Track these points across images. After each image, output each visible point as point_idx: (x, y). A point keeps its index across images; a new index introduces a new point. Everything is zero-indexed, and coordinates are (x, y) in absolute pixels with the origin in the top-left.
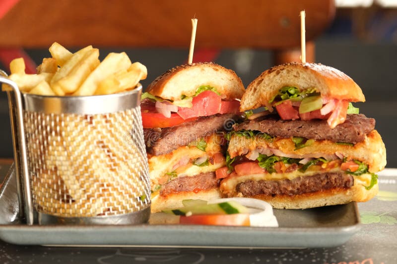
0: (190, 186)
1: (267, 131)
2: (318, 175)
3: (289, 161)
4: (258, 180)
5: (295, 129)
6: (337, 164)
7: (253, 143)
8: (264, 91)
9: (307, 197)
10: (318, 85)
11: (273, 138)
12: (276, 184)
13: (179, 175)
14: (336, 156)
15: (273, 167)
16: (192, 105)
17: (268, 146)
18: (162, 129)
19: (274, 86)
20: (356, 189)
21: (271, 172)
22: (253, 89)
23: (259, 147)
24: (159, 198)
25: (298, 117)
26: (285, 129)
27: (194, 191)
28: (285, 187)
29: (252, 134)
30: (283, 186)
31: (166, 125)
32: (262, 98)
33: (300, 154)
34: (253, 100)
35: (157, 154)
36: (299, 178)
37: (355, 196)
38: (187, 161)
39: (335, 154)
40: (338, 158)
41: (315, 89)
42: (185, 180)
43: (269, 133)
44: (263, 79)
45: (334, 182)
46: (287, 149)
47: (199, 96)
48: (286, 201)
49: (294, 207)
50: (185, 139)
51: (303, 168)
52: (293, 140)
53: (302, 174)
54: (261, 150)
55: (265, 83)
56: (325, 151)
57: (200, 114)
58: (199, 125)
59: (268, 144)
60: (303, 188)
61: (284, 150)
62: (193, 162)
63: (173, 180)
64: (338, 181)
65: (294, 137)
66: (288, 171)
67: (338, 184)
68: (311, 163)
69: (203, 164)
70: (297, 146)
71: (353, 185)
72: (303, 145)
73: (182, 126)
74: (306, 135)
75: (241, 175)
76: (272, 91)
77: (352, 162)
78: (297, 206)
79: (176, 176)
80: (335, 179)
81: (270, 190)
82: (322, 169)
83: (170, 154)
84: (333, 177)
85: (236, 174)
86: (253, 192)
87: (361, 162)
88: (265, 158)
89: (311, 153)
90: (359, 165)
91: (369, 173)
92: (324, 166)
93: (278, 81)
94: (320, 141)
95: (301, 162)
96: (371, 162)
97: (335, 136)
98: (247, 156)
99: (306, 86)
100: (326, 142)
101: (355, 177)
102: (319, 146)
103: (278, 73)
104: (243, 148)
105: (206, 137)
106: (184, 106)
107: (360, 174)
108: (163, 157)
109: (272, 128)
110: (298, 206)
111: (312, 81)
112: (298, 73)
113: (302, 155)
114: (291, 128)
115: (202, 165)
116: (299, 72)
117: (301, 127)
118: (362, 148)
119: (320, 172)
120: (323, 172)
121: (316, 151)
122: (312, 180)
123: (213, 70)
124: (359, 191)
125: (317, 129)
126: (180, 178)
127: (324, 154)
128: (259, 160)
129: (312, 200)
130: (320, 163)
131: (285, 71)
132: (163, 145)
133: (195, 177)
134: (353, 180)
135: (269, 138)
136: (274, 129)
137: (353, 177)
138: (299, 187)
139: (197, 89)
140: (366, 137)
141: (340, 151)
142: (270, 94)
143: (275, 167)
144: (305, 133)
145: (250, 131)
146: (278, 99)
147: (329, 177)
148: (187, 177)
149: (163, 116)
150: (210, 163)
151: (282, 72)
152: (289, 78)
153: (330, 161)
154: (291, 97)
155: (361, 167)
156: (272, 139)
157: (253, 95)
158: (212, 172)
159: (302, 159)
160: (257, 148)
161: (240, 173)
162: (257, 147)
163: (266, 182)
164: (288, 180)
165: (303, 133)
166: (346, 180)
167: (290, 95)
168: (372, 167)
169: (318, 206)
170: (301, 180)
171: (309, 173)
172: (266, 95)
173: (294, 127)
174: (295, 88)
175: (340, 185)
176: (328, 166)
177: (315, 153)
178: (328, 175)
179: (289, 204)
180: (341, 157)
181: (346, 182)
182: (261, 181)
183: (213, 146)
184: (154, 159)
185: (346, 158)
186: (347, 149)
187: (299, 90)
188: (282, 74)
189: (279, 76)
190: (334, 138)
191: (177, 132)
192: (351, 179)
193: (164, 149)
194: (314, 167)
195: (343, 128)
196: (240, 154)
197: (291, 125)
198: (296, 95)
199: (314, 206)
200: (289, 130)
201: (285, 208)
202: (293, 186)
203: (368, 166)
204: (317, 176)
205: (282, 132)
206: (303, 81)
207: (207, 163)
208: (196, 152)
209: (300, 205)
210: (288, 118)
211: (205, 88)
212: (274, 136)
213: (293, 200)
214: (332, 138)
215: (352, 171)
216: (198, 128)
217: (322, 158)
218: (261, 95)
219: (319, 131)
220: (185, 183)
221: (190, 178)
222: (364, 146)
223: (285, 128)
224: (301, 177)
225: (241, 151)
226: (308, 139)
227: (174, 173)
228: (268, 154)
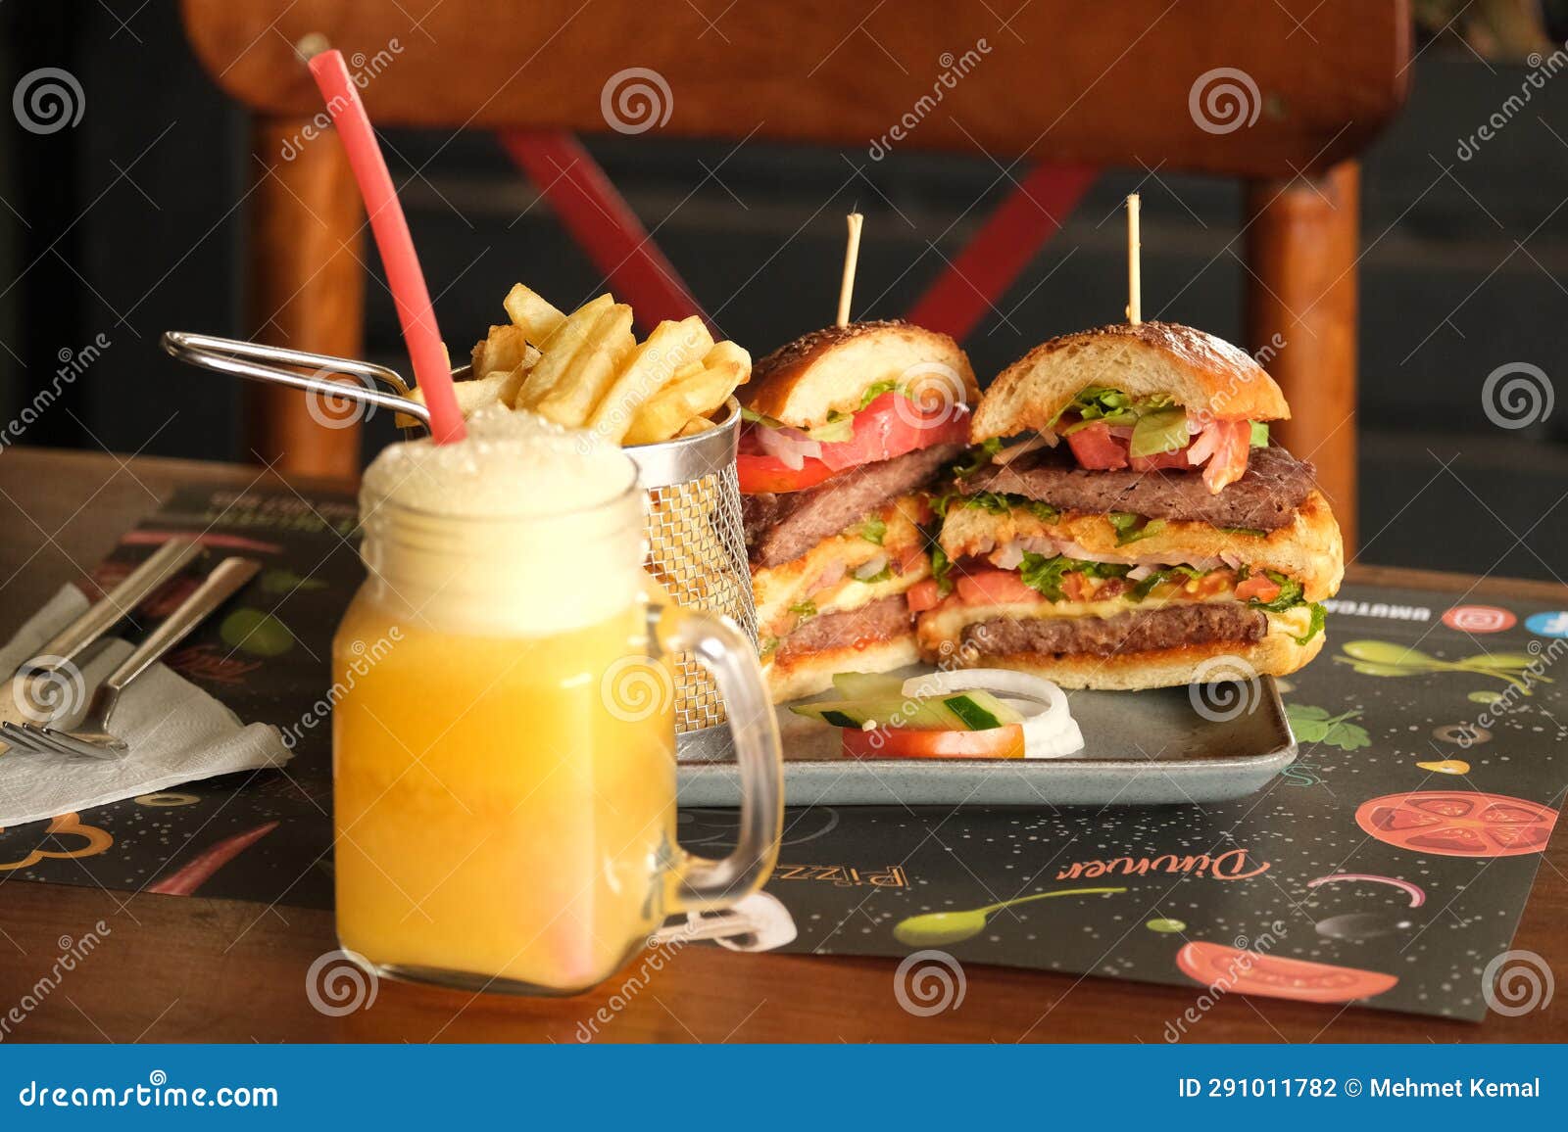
0: (845, 633)
1: (1044, 495)
2: (1177, 607)
3: (1099, 570)
4: (1019, 617)
5: (1116, 494)
6: (1225, 583)
7: (1007, 526)
8: (1035, 394)
9: (1146, 659)
10: (1177, 387)
11: (1059, 513)
12: (1067, 628)
13: (820, 611)
14: (1221, 560)
15: (1060, 587)
16: (852, 432)
17: (1047, 534)
18: (777, 495)
19: (1063, 383)
20: (1272, 643)
21: (1053, 600)
22: (1006, 388)
23: (1025, 535)
24: (774, 671)
25: (1125, 464)
26: (1090, 493)
27: (856, 647)
28: (1091, 635)
29: (1003, 503)
30: (1083, 633)
31: (790, 486)
32: (1031, 411)
33: (1129, 554)
34: (1005, 417)
35: (771, 563)
36: (1125, 614)
37: (1270, 661)
38: (839, 573)
39: (1219, 556)
40: (1227, 567)
41: (1172, 397)
42: (836, 621)
43: (1048, 501)
44: (1032, 367)
45: (1217, 627)
46: (1096, 541)
47: (868, 408)
48: (1090, 669)
49: (1112, 686)
50: (835, 520)
51: (1139, 590)
52: (1110, 519)
53: (1133, 606)
54: (1028, 543)
55: (1037, 375)
56: (1192, 548)
57: (872, 456)
58: (869, 482)
59: (1047, 529)
60: (1137, 638)
61: (1087, 544)
62: (851, 573)
63: (808, 623)
64: (1227, 624)
65: (1114, 512)
66: (1099, 596)
67: (1228, 633)
68: (1158, 578)
69: (875, 576)
70: (1122, 536)
71: (1266, 634)
72: (1138, 535)
73: (827, 488)
74: (1146, 509)
75: (973, 605)
76: (1056, 394)
77: (1262, 579)
78: (1119, 682)
79: (815, 612)
80: (1221, 619)
81: (1050, 643)
82: (1186, 595)
83: (800, 560)
84: (1216, 617)
85: (961, 601)
86: (1005, 648)
87: (1286, 577)
88: (1037, 563)
89: (1158, 553)
90: (1279, 584)
91: (1305, 604)
92: (1191, 588)
93: (1073, 371)
94: (1182, 522)
95: (1131, 575)
96: (1309, 575)
97: (1219, 512)
98: (992, 560)
99: (1146, 388)
100: (1195, 526)
101: (1269, 614)
102: (1178, 536)
103: (1073, 352)
104: (980, 536)
105: (884, 510)
106: (834, 439)
107: (1284, 608)
108: (784, 569)
109: (1056, 489)
110: (1124, 684)
111: (1163, 378)
112: (1125, 354)
113: (1134, 557)
114: (1105, 490)
115: (872, 580)
116: (1129, 352)
117: (1133, 488)
118: (1288, 542)
119: (1182, 602)
120: (1190, 602)
121: (1169, 548)
122: (1160, 618)
123: (901, 340)
124: (1279, 649)
125: (1174, 495)
126: (825, 617)
127: (1192, 555)
128: (1023, 568)
129: (1159, 668)
130: (1181, 580)
131: (1090, 349)
132: (785, 540)
133: (857, 610)
134: (1267, 622)
135: (1050, 515)
136: (1061, 491)
137: (1265, 615)
138: (1125, 634)
139: (865, 393)
140: (1297, 516)
141: (1233, 550)
142: (1052, 403)
143: (1065, 586)
144: (1141, 504)
145: (999, 494)
146: (1072, 416)
147: (1204, 615)
148: (839, 612)
149: (782, 465)
150: (892, 573)
151: (1085, 351)
152: (1101, 365)
153: (1206, 575)
154: (1108, 413)
155: (1285, 589)
156: (1056, 517)
157: (1005, 401)
158: (897, 595)
159: (1135, 566)
160: (1018, 538)
161: (973, 599)
162: (1017, 534)
163: (1039, 623)
164: (1097, 619)
165: (1138, 503)
166: (1249, 623)
167: (1105, 408)
168: (1311, 588)
169: (1174, 683)
170: (1132, 620)
171: (1153, 602)
172: (1042, 404)
173: (1115, 487)
174: (1119, 392)
175: (1232, 633)
176: (1202, 589)
177: (1167, 553)
178: (1201, 609)
179: (1100, 677)
180: (1233, 564)
181: (1249, 627)
182: (1027, 621)
183: (901, 529)
184: (764, 576)
185: (1248, 566)
186: (1251, 544)
187: (1129, 397)
188: (1085, 355)
189: (1075, 359)
190: (1216, 517)
191: (819, 505)
192: (1261, 622)
193: (787, 548)
194: (1167, 588)
195: (1239, 493)
196: (974, 551)
197: (1105, 483)
198: (1120, 410)
199: (1165, 683)
200: (1100, 495)
201: (1087, 687)
202: (1112, 634)
203: (1302, 586)
204: (1172, 610)
205: (1083, 498)
206: (1139, 375)
207: (885, 573)
208: (860, 550)
209: (1127, 680)
210: (1100, 465)
211: (882, 389)
212: (1062, 510)
213: (1109, 666)
214: (1210, 517)
215: (1264, 601)
216: (866, 489)
217: (1185, 565)
218: (1026, 403)
219: (1178, 497)
220: (835, 629)
221: (847, 613)
222: (1293, 537)
223: (1091, 490)
224: (1133, 614)
225: (976, 544)
226: (1151, 519)
227: (809, 607)
228: (1047, 551)
